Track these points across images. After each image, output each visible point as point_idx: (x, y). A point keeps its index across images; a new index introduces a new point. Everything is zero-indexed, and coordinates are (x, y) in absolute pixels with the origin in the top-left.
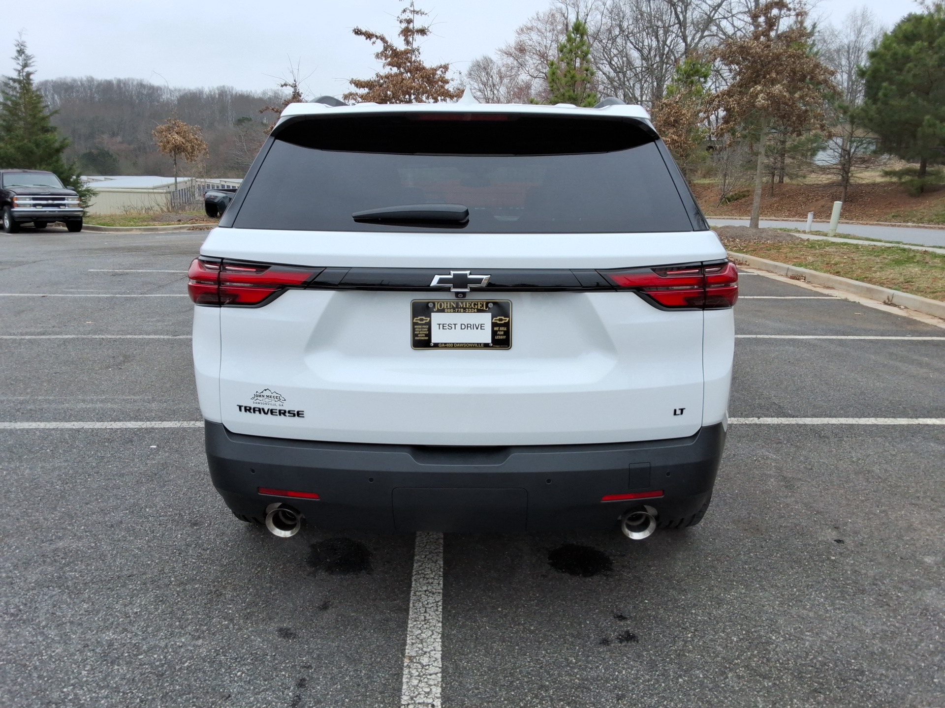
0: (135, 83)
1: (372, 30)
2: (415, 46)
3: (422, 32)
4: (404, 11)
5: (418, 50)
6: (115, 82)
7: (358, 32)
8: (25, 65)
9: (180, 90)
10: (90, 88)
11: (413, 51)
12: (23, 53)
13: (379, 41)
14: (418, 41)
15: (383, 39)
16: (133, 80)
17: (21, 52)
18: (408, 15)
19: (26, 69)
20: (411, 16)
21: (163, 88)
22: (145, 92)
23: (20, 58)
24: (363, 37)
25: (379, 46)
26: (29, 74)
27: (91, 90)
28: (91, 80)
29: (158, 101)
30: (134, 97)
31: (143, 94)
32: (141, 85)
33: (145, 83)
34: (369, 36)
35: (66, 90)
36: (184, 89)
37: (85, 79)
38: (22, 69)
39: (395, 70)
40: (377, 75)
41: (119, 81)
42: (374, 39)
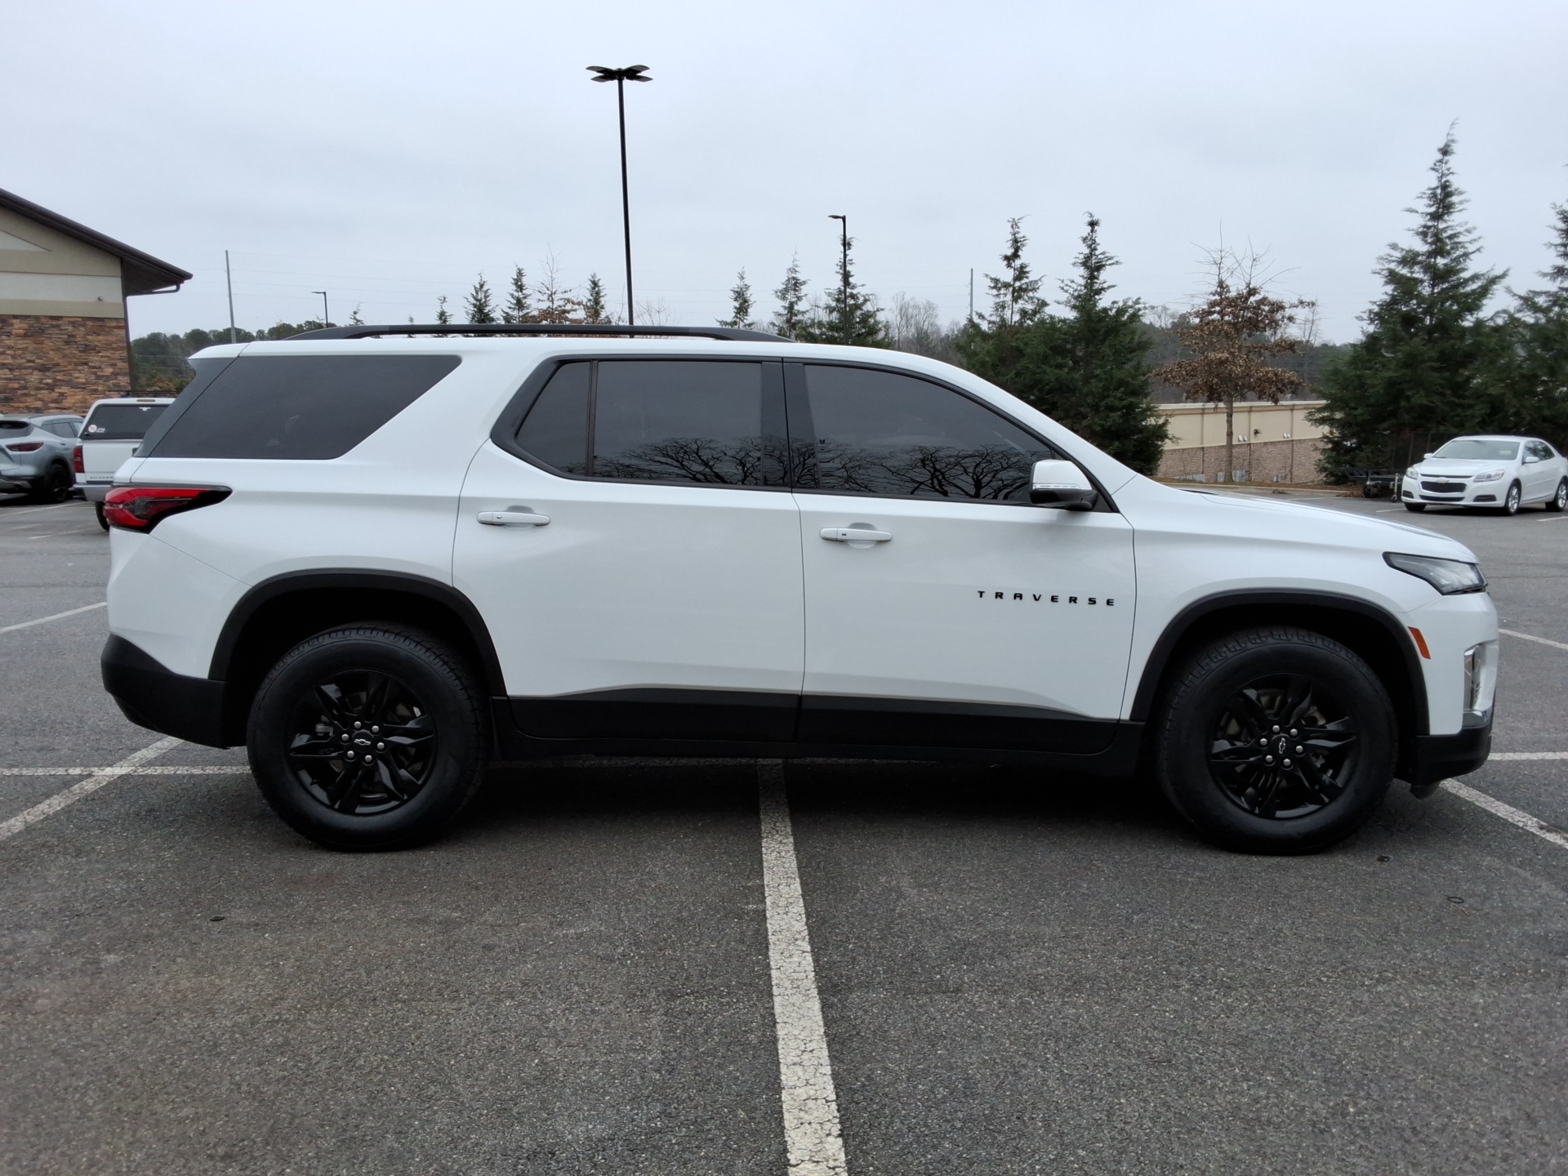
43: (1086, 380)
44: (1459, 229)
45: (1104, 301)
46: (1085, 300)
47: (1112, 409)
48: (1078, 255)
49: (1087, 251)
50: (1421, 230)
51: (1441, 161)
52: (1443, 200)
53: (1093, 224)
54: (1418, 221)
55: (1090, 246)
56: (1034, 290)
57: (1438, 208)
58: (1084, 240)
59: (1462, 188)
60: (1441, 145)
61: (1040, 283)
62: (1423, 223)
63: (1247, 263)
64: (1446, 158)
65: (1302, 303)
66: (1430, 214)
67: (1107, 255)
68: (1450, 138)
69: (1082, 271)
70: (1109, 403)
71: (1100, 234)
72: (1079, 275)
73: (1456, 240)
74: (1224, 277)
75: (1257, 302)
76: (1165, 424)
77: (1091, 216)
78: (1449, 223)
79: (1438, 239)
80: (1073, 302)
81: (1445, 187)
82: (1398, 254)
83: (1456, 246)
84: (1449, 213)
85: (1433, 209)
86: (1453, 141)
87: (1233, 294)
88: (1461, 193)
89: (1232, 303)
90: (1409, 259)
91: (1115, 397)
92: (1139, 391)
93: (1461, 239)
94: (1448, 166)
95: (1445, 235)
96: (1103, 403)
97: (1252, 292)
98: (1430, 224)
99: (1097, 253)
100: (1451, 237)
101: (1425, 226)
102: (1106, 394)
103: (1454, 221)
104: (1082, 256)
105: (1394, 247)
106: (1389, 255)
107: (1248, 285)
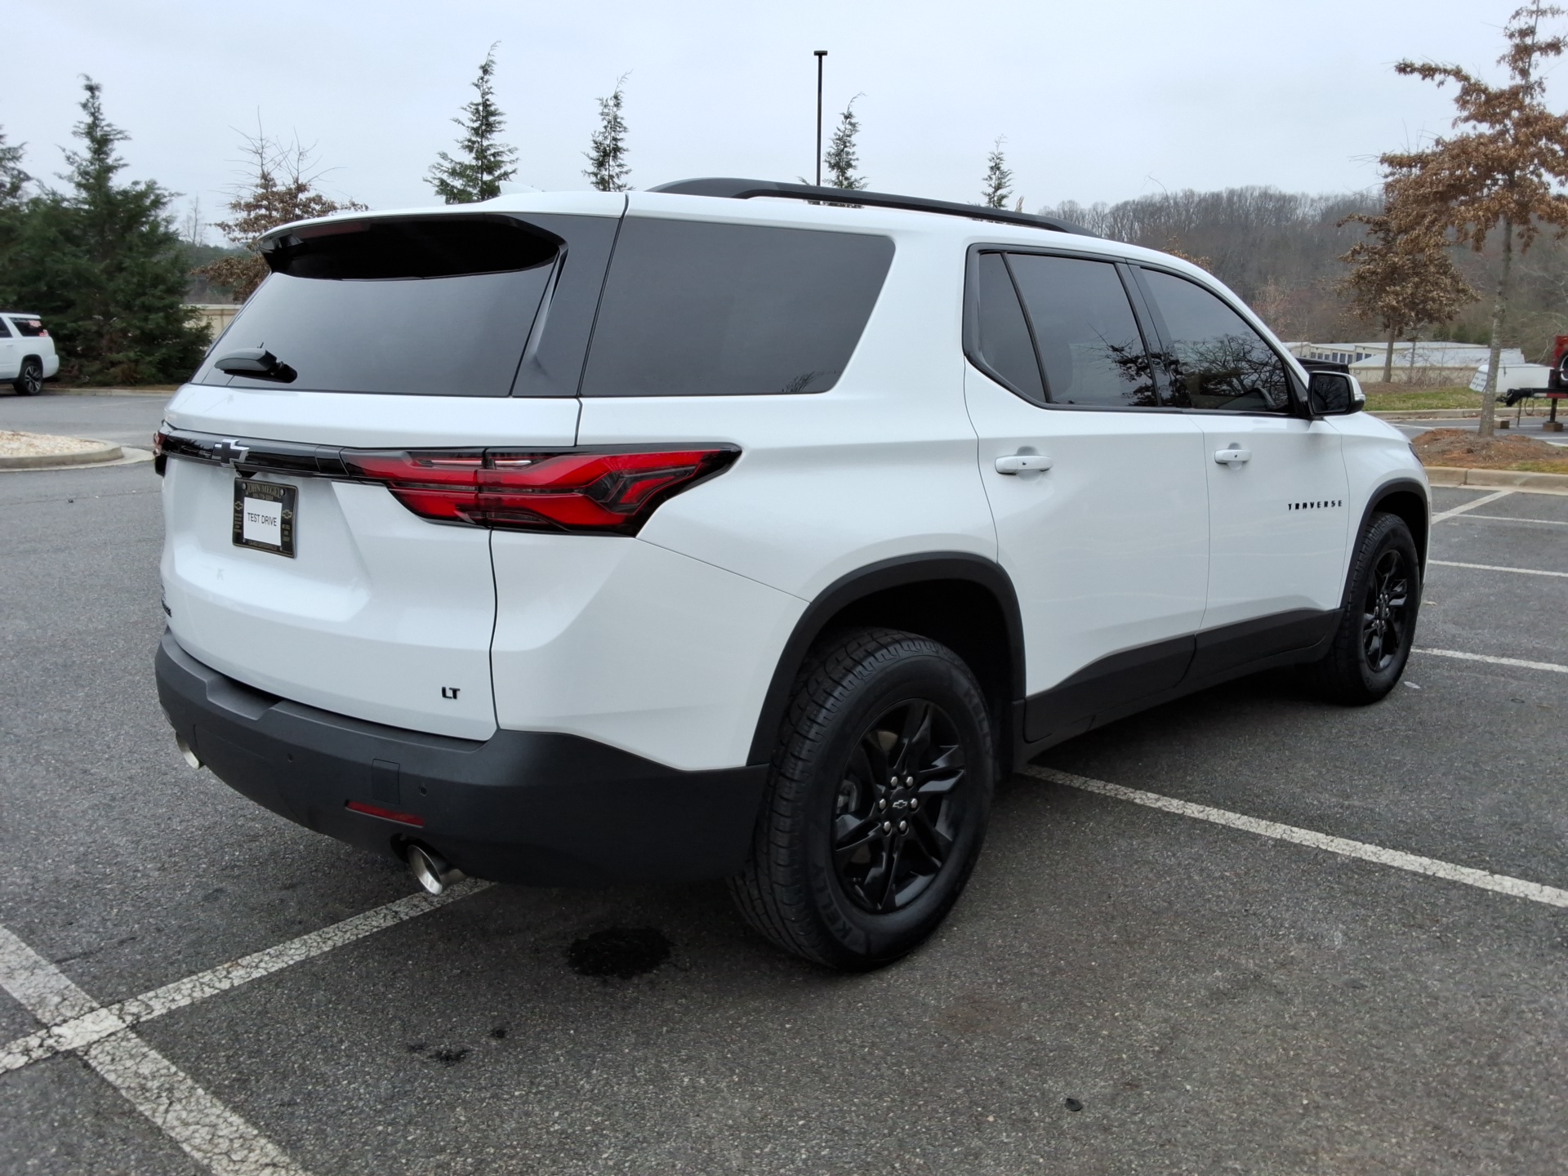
0: (1256, 193)
1: (1435, 60)
2: (1534, 76)
3: (1554, 47)
4: (1517, 14)
5: (1540, 84)
6: (1225, 195)
7: (1404, 68)
8: (998, 187)
9: (1327, 199)
10: (1187, 206)
11: (1528, 89)
12: (999, 169)
13: (1451, 79)
14: (1542, 66)
15: (1458, 74)
16: (1254, 189)
17: (996, 168)
18: (1522, 23)
19: (999, 192)
20: (1532, 22)
21: (1299, 196)
22: (1271, 205)
23: (994, 177)
24: (1417, 76)
25: (1454, 87)
26: (1003, 197)
27: (1188, 211)
28: (1189, 195)
29: (1288, 220)
30: (1253, 216)
31: (1267, 210)
32: (1265, 196)
33: (1271, 191)
34: (1428, 71)
35: (1152, 215)
36: (1336, 197)
37: (1181, 194)
38: (994, 192)
39: (1485, 128)
40: (1438, 142)
41: (1232, 193)
42: (1438, 77)
43: (110, 274)
44: (501, 149)
45: (119, 182)
46: (96, 178)
47: (149, 309)
48: (78, 124)
49: (89, 120)
50: (466, 143)
51: (482, 78)
52: (486, 119)
53: (91, 89)
54: (465, 134)
55: (93, 114)
56: (15, 158)
57: (481, 125)
58: (85, 106)
59: (500, 110)
60: (483, 64)
61: (21, 152)
62: (468, 137)
63: (293, 156)
64: (486, 77)
65: (354, 205)
66: (473, 129)
67: (114, 128)
68: (490, 58)
69: (87, 142)
70: (147, 303)
71: (104, 100)
72: (83, 148)
73: (499, 158)
74: (268, 168)
75: (307, 199)
76: (208, 326)
77: (88, 78)
78: (491, 142)
79: (481, 154)
80: (78, 179)
81: (486, 105)
82: (447, 165)
83: (498, 165)
84: (491, 131)
85: (476, 125)
86: (492, 61)
87: (280, 188)
88: (500, 114)
89: (281, 197)
90: (458, 172)
91: (153, 296)
92: (176, 290)
93: (505, 158)
94: (489, 85)
95: (489, 152)
96: (138, 302)
97: (301, 188)
98: (474, 139)
99: (104, 123)
100: (494, 155)
101: (469, 141)
102: (140, 291)
103: (496, 140)
104: (82, 126)
105: (444, 156)
106: (439, 164)
107: (296, 181)
